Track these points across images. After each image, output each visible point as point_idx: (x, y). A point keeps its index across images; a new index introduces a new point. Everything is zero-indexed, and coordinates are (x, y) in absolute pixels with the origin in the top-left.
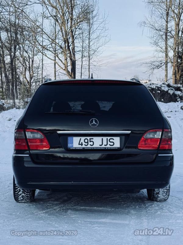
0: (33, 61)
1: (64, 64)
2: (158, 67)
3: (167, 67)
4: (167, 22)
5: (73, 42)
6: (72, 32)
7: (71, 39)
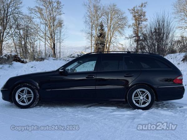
0: (34, 44)
1: (50, 45)
2: (88, 48)
3: (91, 48)
4: (92, 31)
5: (54, 35)
6: (54, 31)
7: (53, 34)
